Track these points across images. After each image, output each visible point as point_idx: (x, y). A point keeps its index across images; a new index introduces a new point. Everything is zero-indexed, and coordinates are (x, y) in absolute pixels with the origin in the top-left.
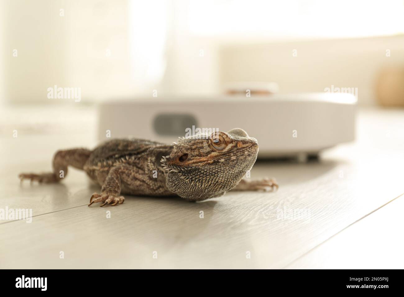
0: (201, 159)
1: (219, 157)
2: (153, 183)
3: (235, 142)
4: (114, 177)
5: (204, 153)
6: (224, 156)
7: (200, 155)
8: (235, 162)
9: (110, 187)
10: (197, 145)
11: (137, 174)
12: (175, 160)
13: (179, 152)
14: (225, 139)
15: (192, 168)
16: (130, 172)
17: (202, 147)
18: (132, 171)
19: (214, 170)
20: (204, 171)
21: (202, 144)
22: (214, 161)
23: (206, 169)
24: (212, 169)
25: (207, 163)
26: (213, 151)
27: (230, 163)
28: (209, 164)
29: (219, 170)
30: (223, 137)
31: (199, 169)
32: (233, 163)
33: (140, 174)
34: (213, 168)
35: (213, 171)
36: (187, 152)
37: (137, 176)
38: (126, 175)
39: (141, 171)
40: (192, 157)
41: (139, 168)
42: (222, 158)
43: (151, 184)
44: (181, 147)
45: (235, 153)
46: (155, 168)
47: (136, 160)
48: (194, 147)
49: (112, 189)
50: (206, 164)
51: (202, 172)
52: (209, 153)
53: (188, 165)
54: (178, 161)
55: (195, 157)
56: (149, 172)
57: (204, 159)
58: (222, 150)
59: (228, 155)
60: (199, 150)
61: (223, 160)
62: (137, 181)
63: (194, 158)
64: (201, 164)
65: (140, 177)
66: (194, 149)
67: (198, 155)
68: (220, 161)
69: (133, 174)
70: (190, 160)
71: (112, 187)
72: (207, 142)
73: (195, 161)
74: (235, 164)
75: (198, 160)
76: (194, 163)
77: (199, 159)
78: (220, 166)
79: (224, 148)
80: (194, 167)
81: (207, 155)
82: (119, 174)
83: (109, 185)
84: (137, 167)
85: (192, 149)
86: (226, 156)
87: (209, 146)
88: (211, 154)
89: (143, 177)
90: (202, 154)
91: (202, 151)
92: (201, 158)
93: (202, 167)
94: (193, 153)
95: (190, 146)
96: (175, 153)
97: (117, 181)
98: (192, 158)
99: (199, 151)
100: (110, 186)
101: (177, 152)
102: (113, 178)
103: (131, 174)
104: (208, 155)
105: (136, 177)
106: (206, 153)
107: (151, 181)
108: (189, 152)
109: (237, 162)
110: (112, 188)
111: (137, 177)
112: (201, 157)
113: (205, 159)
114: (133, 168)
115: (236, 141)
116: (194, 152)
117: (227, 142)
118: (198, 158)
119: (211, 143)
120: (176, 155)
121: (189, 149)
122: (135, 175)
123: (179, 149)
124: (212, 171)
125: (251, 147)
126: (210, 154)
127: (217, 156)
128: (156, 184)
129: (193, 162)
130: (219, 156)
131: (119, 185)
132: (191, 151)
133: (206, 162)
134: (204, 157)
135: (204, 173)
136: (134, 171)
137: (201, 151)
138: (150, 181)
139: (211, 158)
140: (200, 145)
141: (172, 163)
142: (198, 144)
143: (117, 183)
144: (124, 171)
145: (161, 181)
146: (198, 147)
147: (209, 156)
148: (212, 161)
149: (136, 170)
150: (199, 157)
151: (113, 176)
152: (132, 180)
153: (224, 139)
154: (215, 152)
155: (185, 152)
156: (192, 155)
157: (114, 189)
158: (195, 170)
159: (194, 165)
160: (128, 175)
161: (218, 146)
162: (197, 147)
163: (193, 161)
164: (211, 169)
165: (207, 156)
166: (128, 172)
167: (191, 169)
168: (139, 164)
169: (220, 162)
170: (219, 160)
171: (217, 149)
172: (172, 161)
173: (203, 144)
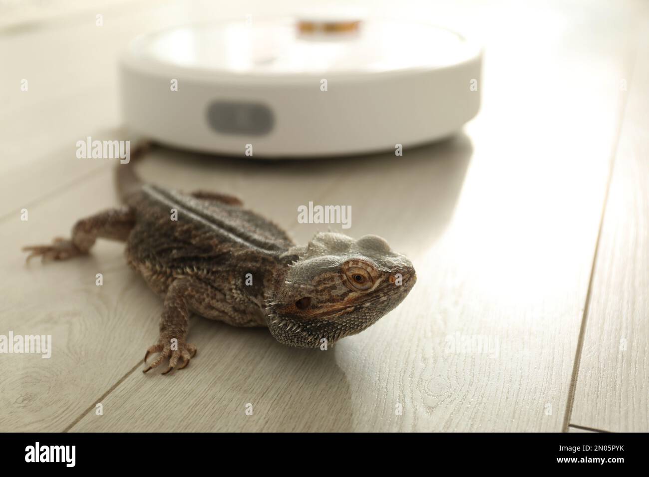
0: (334, 306)
1: (362, 300)
2: (240, 316)
3: (384, 275)
4: (178, 306)
5: (338, 296)
6: (370, 298)
7: (332, 300)
8: (386, 303)
9: (173, 327)
10: (325, 284)
11: (214, 301)
12: (290, 307)
13: (296, 296)
14: (371, 273)
15: (322, 322)
16: (202, 297)
17: (334, 287)
18: (205, 296)
19: (357, 321)
20: (341, 326)
21: (332, 281)
22: (356, 306)
23: (345, 322)
24: (353, 320)
25: (346, 313)
26: (351, 291)
27: (379, 306)
28: (348, 313)
29: (363, 321)
30: (367, 271)
31: (334, 323)
32: (383, 305)
33: (218, 301)
34: (355, 318)
35: (356, 324)
36: (310, 296)
37: (213, 303)
38: (197, 301)
39: (219, 296)
40: (318, 303)
41: (216, 289)
42: (366, 300)
43: (237, 318)
44: (300, 289)
45: (386, 291)
46: (245, 297)
47: (210, 274)
48: (320, 288)
49: (176, 330)
50: (344, 314)
51: (339, 328)
52: (345, 295)
53: (316, 316)
54: (295, 308)
55: (325, 303)
56: (233, 300)
57: (338, 306)
58: (367, 289)
59: (374, 295)
60: (329, 291)
61: (368, 304)
62: (214, 311)
63: (322, 305)
64: (336, 315)
65: (219, 305)
66: (321, 291)
67: (329, 301)
68: (364, 306)
69: (207, 300)
70: (315, 307)
71: (175, 325)
72: (339, 276)
73: (325, 310)
74: (386, 306)
75: (331, 309)
76: (324, 314)
77: (331, 306)
78: (365, 313)
79: (370, 288)
80: (326, 321)
81: (342, 298)
82: (185, 298)
83: (171, 322)
84: (212, 287)
85: (317, 291)
86: (372, 298)
87: (344, 283)
88: (349, 297)
89: (223, 306)
90: (334, 297)
91: (335, 293)
92: (335, 304)
93: (338, 319)
94: (319, 297)
95: (314, 286)
96: (290, 297)
97: (183, 314)
98: (319, 305)
99: (330, 294)
100: (173, 324)
101: (293, 296)
102: (176, 307)
103: (204, 300)
104: (344, 298)
105: (212, 305)
106: (341, 296)
107: (236, 314)
108: (313, 295)
109: (388, 303)
110: (176, 328)
111: (214, 306)
112: (333, 303)
113: (341, 307)
114: (207, 290)
115: (386, 274)
116: (321, 295)
117: (373, 278)
118: (330, 304)
119: (348, 279)
120: (291, 299)
121: (312, 291)
122: (211, 302)
123: (297, 291)
124: (353, 324)
125: (409, 279)
126: (347, 296)
127: (358, 297)
128: (244, 317)
129: (323, 312)
130: (361, 297)
131: (186, 318)
132: (316, 294)
133: (343, 311)
134: (338, 302)
135: (343, 329)
136: (208, 295)
137: (332, 294)
138: (234, 313)
139: (350, 303)
140: (331, 284)
141: (285, 311)
142: (326, 282)
143: (183, 317)
144: (193, 294)
145: (252, 313)
146: (328, 287)
147: (346, 299)
148: (353, 308)
149: (212, 292)
150: (331, 302)
151: (175, 305)
152: (206, 308)
153: (369, 273)
154: (354, 293)
155: (307, 295)
156: (319, 300)
157: (180, 329)
158: (328, 324)
159: (325, 318)
160: (200, 302)
161: (361, 284)
162: (325, 288)
163: (321, 311)
164: (351, 321)
165: (343, 300)
166: (199, 296)
167: (321, 325)
168: (214, 281)
169: (363, 308)
170: (362, 305)
171: (357, 289)
172: (286, 309)
173: (334, 281)
